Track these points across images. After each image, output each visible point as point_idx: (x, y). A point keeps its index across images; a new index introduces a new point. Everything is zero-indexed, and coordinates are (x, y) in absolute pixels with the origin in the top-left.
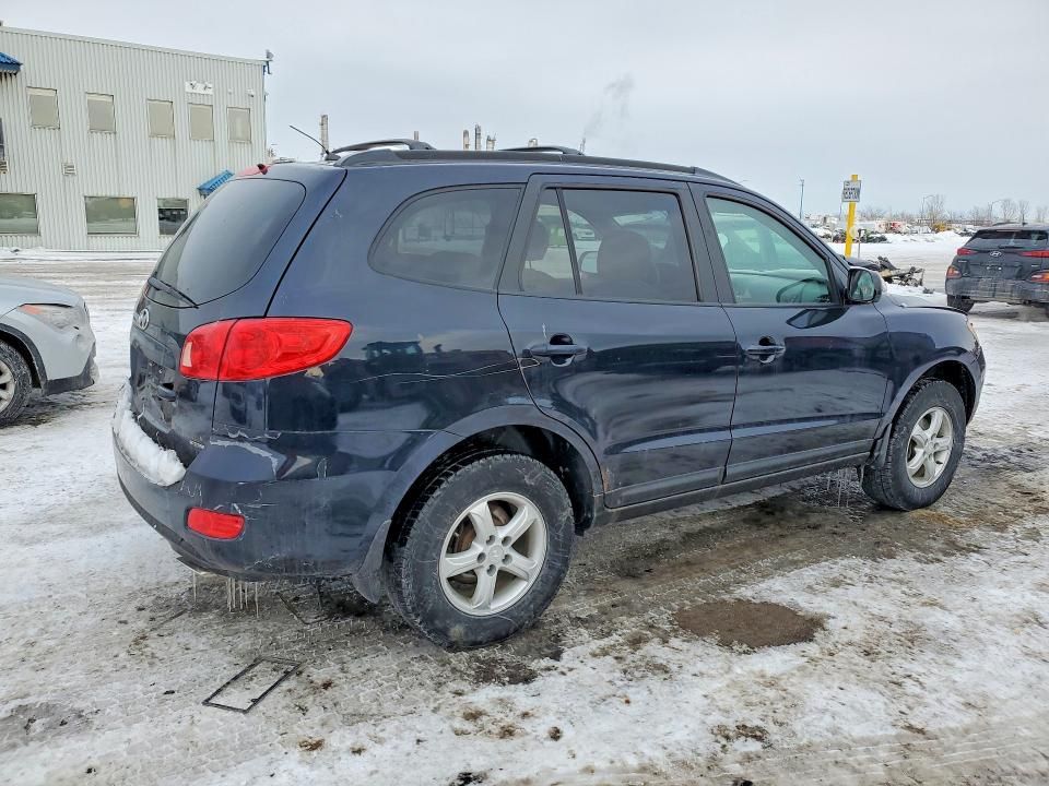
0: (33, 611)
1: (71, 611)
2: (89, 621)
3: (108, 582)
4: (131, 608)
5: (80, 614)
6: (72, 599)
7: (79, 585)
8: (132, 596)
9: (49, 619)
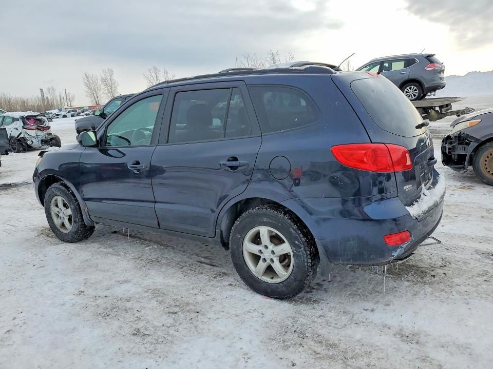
0: (480, 295)
1: (463, 289)
2: (457, 281)
3: (437, 295)
4: (437, 278)
5: (459, 285)
6: (459, 293)
7: (452, 299)
8: (431, 284)
9: (475, 289)
